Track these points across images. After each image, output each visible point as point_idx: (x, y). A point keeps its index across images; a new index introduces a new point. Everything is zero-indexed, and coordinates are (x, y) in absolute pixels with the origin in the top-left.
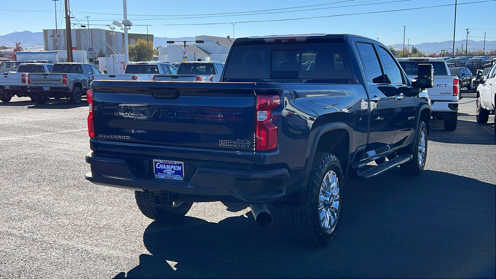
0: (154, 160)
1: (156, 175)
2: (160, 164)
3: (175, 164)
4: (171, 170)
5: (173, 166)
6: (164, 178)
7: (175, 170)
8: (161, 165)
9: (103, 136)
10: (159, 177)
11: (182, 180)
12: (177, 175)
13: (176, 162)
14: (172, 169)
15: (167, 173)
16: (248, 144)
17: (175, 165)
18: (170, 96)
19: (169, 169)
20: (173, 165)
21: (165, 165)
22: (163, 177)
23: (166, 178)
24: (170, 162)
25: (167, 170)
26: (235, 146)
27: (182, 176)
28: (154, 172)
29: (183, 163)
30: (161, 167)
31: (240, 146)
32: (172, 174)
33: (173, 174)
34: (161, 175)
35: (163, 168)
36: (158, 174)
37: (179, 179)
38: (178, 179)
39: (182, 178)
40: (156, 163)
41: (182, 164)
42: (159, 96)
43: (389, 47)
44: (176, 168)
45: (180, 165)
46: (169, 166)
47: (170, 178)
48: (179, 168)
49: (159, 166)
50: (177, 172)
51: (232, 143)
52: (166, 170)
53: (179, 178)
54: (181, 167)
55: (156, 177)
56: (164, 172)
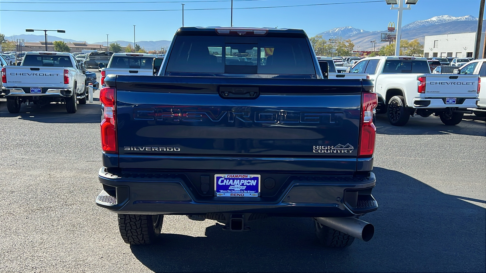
0: (216, 176)
1: (218, 193)
2: (225, 179)
3: (248, 177)
4: (241, 186)
5: (243, 181)
6: (230, 196)
7: (246, 185)
8: (226, 181)
9: (132, 149)
10: (222, 196)
11: (257, 196)
12: (248, 191)
13: (249, 176)
14: (243, 185)
15: (234, 190)
16: (351, 150)
17: (247, 179)
18: (248, 96)
19: (237, 185)
20: (245, 179)
21: (231, 181)
22: (228, 194)
23: (232, 196)
24: (241, 176)
25: (234, 185)
26: (334, 152)
27: (257, 191)
28: (215, 189)
29: (259, 176)
30: (226, 183)
31: (341, 151)
32: (241, 190)
33: (243, 190)
34: (225, 193)
35: (229, 184)
36: (220, 192)
37: (253, 196)
38: (251, 196)
39: (257, 194)
40: (218, 178)
41: (258, 178)
42: (231, 95)
43: (115, 43)
44: (249, 183)
45: (254, 179)
46: (238, 181)
47: (238, 196)
48: (253, 183)
49: (222, 181)
50: (249, 188)
51: (331, 149)
52: (232, 186)
53: (252, 194)
54: (256, 181)
55: (217, 196)
56: (229, 188)
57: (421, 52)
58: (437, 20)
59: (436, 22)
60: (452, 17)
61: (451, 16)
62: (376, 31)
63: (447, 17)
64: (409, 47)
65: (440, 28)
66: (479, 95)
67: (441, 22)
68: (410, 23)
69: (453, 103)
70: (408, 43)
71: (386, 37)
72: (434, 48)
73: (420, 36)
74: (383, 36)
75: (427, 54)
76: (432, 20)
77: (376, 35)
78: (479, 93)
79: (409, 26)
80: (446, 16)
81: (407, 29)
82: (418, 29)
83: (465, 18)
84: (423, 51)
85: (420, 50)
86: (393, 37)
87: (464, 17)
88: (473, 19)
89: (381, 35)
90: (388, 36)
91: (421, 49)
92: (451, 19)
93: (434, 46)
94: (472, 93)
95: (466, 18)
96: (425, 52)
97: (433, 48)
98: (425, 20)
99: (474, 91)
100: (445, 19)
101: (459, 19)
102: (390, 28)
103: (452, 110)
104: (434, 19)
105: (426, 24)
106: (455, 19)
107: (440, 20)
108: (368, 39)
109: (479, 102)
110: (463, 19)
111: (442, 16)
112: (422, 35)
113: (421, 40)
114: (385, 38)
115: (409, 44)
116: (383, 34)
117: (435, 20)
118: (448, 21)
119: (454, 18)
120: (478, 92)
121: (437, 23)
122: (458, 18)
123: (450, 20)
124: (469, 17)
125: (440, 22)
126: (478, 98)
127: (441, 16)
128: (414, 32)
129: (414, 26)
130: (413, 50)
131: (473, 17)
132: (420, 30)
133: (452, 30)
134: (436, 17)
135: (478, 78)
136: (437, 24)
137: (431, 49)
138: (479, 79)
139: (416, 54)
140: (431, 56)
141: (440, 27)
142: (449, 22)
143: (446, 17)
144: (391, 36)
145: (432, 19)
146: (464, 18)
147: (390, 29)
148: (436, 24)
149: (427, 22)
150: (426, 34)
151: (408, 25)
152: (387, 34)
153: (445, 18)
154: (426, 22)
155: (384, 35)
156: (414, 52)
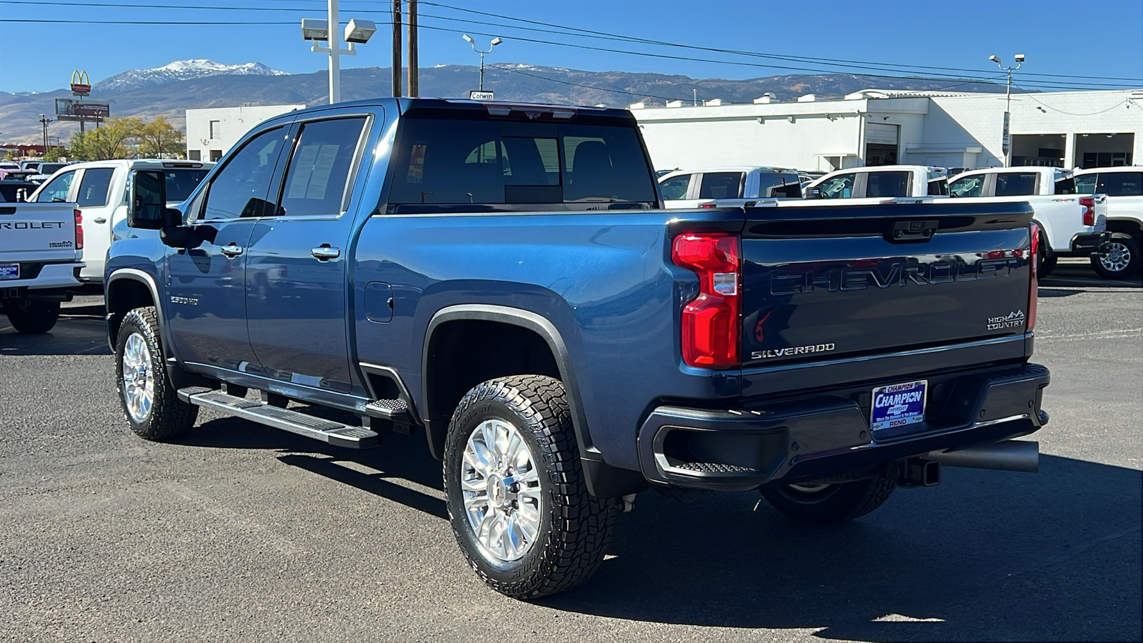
0: (874, 390)
1: (875, 425)
2: (884, 395)
3: (913, 387)
4: (902, 404)
5: (906, 394)
6: (889, 427)
7: (909, 403)
8: (885, 399)
10: (879, 428)
11: (921, 420)
12: (911, 414)
13: (914, 384)
14: (904, 403)
15: (894, 414)
17: (911, 391)
19: (898, 403)
20: (907, 392)
21: (891, 397)
22: (886, 424)
23: (892, 426)
24: (903, 386)
25: (894, 406)
27: (922, 412)
28: (872, 417)
29: (926, 383)
30: (885, 403)
32: (902, 413)
33: (905, 413)
34: (883, 422)
35: (888, 405)
36: (877, 421)
37: (917, 421)
38: (914, 422)
39: (921, 416)
40: (876, 395)
41: (924, 385)
44: (912, 397)
45: (920, 388)
46: (900, 395)
47: (900, 425)
48: (918, 396)
49: (881, 400)
50: (912, 407)
52: (892, 408)
53: (916, 417)
54: (921, 392)
55: (874, 429)
56: (888, 413)
57: (177, 148)
58: (181, 71)
59: (179, 76)
60: (217, 65)
61: (213, 63)
62: (27, 93)
63: (205, 63)
64: (146, 136)
65: (192, 89)
66: (82, 252)
67: (192, 76)
68: (116, 75)
69: (11, 277)
70: (143, 125)
71: (70, 109)
72: (212, 138)
73: (145, 107)
74: (62, 105)
75: (196, 154)
76: (170, 70)
77: (27, 104)
78: (82, 248)
79: (112, 81)
80: (203, 61)
81: (109, 90)
82: (137, 89)
83: (246, 69)
84: (184, 146)
85: (176, 144)
86: (99, 111)
87: (244, 66)
88: (265, 73)
89: (57, 104)
90: (75, 106)
91: (177, 142)
92: (216, 69)
93: (211, 134)
94: (61, 248)
95: (249, 70)
96: (189, 148)
97: (208, 139)
98: (153, 70)
99: (68, 244)
100: (200, 69)
101: (233, 70)
102: (76, 85)
103: (8, 295)
104: (175, 67)
105: (156, 80)
106: (224, 70)
107: (190, 71)
108: (7, 112)
109: (84, 271)
110: (242, 70)
111: (193, 62)
112: (149, 107)
113: (149, 117)
114: (67, 111)
115: (145, 128)
116: (62, 100)
117: (177, 70)
118: (209, 73)
119: (222, 68)
120: (79, 246)
121: (182, 77)
122: (231, 68)
123: (213, 70)
124: (255, 67)
125: (189, 76)
126: (81, 260)
127: (190, 61)
128: (129, 99)
129: (125, 83)
130: (157, 143)
131: (264, 67)
132: (142, 94)
133: (221, 96)
134: (179, 62)
135: (75, 210)
136: (184, 79)
137: (203, 141)
138: (77, 214)
139: (166, 153)
140: (205, 158)
141: (192, 87)
142: (211, 75)
143: (202, 64)
144: (83, 106)
145: (169, 67)
146: (244, 68)
147: (78, 87)
148: (180, 78)
149: (158, 73)
150: (160, 103)
151: (110, 80)
152: (71, 101)
153: (200, 66)
154: (155, 73)
155: (63, 103)
156: (160, 148)
